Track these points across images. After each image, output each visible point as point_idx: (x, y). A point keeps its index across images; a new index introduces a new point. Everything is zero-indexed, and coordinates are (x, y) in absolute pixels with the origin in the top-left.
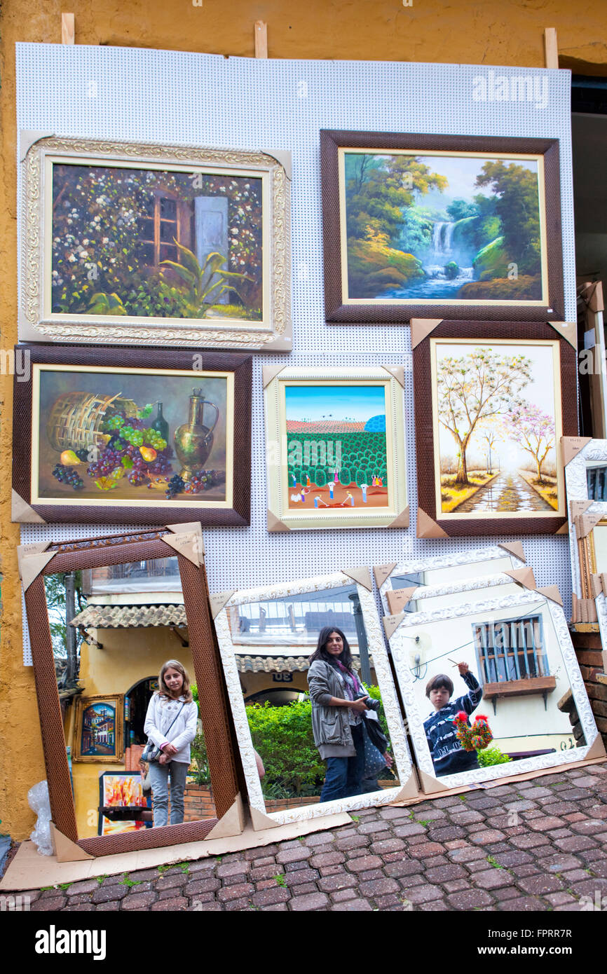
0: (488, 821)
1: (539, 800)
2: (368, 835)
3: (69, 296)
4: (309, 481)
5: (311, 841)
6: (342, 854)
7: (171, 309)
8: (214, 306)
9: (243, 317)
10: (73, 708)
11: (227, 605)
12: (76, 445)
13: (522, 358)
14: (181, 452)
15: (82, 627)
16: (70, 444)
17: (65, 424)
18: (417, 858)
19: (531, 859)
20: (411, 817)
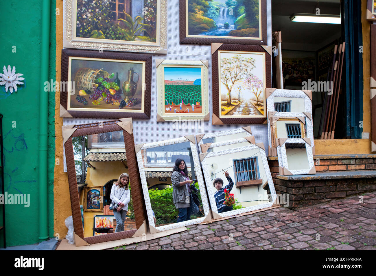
0: (237, 229)
1: (255, 221)
2: (193, 235)
3: (83, 31)
4: (173, 103)
5: (171, 237)
6: (183, 242)
7: (122, 37)
8: (138, 37)
9: (149, 41)
10: (84, 191)
11: (141, 149)
12: (85, 88)
13: (252, 59)
14: (125, 91)
15: (87, 161)
16: (83, 88)
17: (81, 80)
18: (210, 242)
19: (252, 242)
20: (209, 228)
